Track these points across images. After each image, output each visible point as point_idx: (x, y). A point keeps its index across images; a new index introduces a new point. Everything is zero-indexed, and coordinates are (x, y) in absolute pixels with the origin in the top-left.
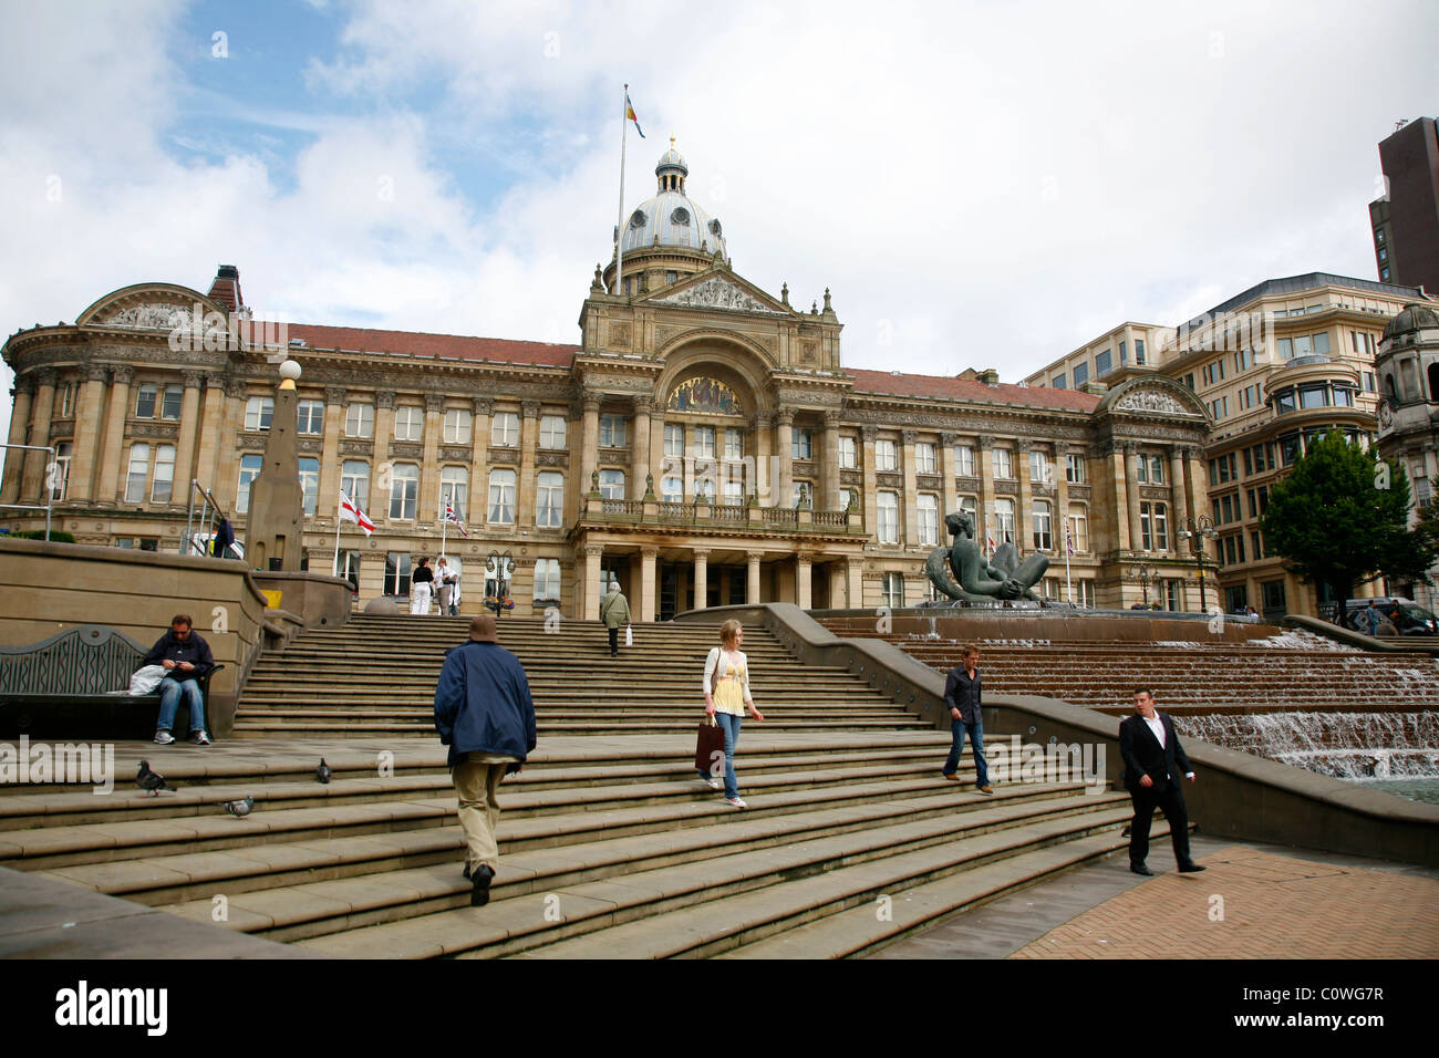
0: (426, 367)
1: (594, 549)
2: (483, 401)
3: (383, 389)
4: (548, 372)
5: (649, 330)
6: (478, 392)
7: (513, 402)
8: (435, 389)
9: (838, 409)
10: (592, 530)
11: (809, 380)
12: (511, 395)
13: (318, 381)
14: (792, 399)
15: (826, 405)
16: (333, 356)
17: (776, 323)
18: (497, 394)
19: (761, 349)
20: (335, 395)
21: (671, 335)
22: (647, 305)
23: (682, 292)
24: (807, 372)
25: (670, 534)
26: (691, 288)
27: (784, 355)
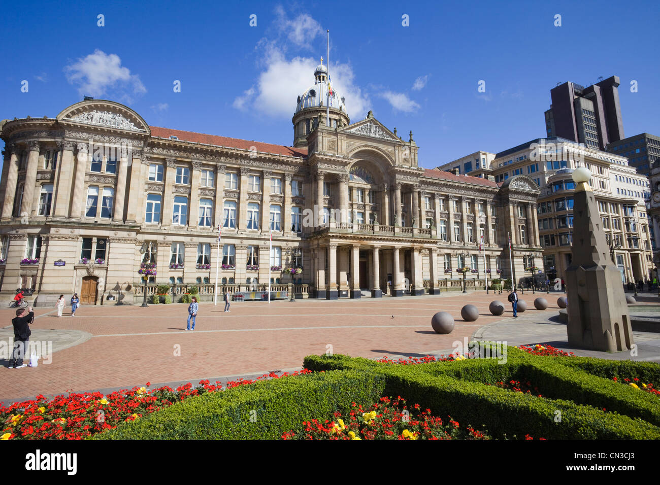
0: (242, 155)
1: (333, 245)
2: (267, 172)
3: (220, 164)
5: (344, 144)
6: (265, 168)
7: (280, 174)
8: (245, 165)
9: (418, 184)
10: (333, 237)
11: (408, 170)
12: (280, 170)
13: (187, 158)
14: (401, 179)
15: (413, 182)
16: (196, 146)
17: (393, 145)
18: (274, 169)
19: (389, 156)
21: (353, 147)
22: (343, 133)
23: (357, 128)
24: (407, 167)
25: (365, 239)
26: (361, 126)
27: (397, 159)
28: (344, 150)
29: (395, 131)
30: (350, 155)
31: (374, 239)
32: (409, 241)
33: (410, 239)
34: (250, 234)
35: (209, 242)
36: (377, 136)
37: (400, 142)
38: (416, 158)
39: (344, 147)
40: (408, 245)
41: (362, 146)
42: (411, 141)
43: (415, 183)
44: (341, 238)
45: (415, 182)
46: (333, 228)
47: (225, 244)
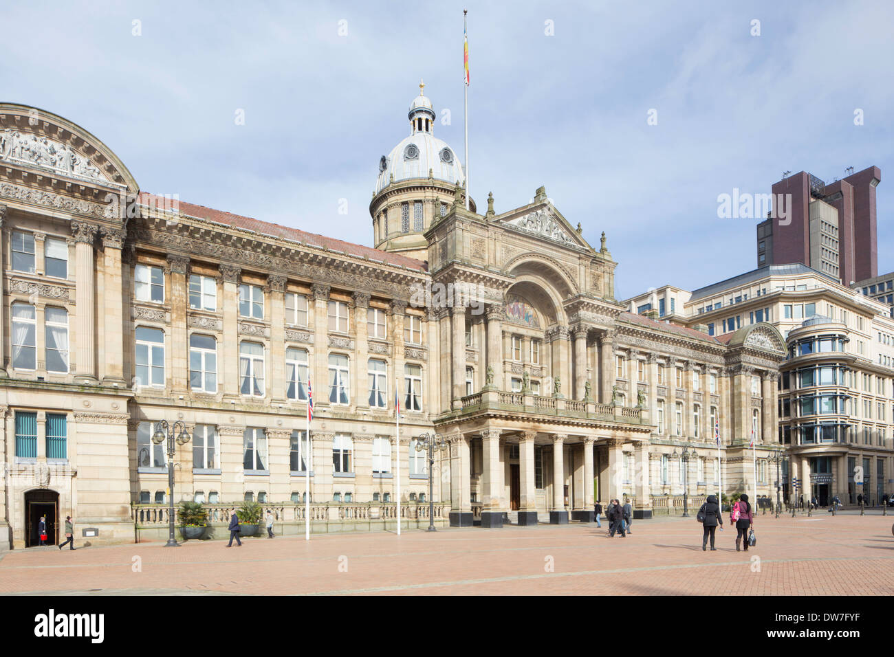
2: (362, 295)
3: (276, 273)
4: (414, 275)
6: (357, 287)
8: (321, 279)
9: (613, 330)
11: (601, 305)
12: (384, 292)
13: (212, 257)
14: (588, 319)
16: (229, 232)
17: (578, 256)
19: (569, 277)
20: (231, 274)
21: (512, 255)
23: (520, 219)
24: (598, 298)
25: (544, 422)
26: (527, 216)
27: (583, 282)
28: (498, 259)
29: (579, 230)
30: (510, 269)
31: (558, 423)
32: (609, 428)
33: (612, 425)
34: (336, 411)
35: (263, 425)
36: (553, 237)
37: (588, 251)
38: (611, 282)
39: (498, 255)
40: (606, 434)
41: (527, 255)
42: (603, 250)
43: (610, 329)
44: (506, 418)
45: (610, 326)
46: (493, 402)
47: (294, 430)
